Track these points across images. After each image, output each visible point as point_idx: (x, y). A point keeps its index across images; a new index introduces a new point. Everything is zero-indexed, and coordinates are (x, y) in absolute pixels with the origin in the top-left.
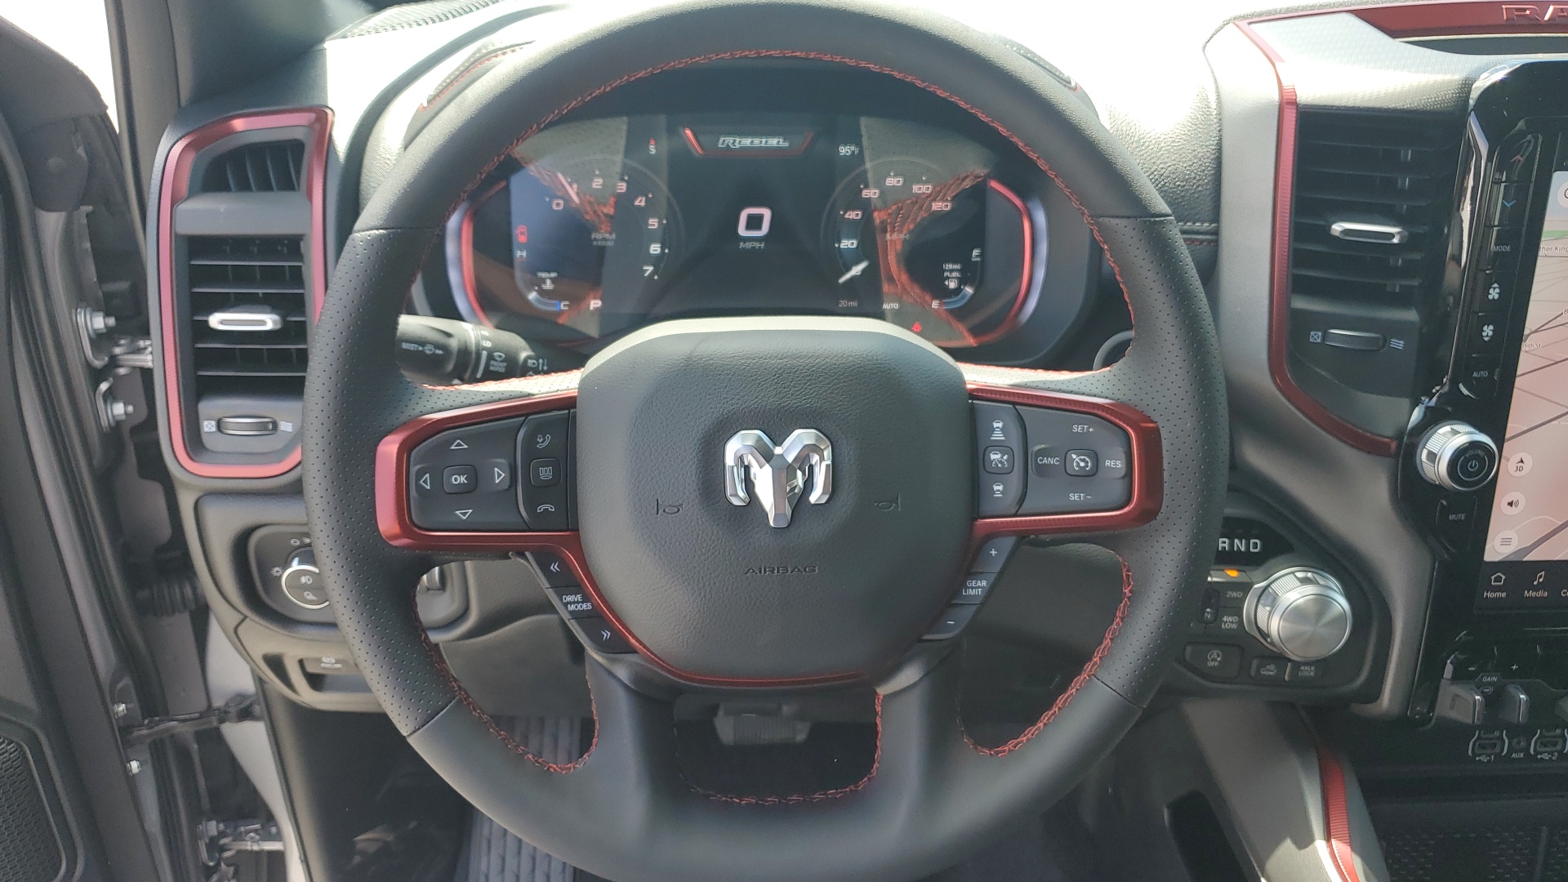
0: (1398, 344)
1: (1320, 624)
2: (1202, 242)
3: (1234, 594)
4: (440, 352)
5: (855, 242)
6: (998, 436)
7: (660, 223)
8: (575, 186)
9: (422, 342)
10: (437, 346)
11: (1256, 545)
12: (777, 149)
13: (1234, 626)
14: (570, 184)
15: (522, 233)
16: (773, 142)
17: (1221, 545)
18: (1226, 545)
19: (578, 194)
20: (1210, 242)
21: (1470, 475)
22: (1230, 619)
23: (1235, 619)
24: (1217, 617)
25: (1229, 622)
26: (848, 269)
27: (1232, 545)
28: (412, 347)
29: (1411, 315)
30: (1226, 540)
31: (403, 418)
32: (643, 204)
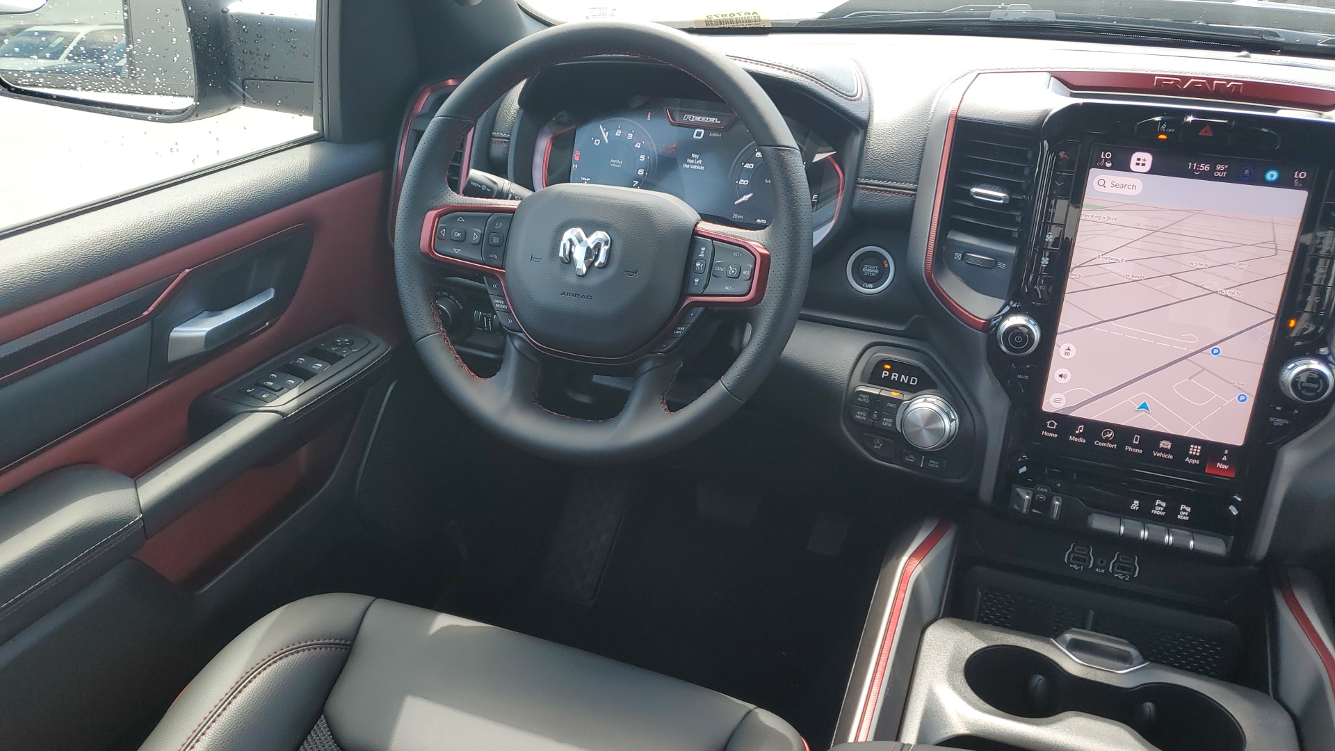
0: (1002, 265)
1: (928, 427)
2: (908, 194)
3: (891, 405)
4: (489, 190)
5: (748, 181)
6: (702, 255)
7: (646, 158)
8: (607, 133)
9: (481, 184)
10: (488, 187)
11: (914, 381)
12: (714, 124)
13: (890, 425)
14: (605, 132)
15: (577, 155)
16: (712, 120)
17: (893, 377)
18: (896, 378)
19: (608, 138)
20: (912, 195)
21: (1018, 345)
22: (888, 420)
23: (891, 421)
24: (880, 417)
25: (887, 422)
26: (741, 197)
27: (899, 378)
28: (476, 185)
29: (1012, 250)
30: (897, 375)
31: (441, 204)
32: (639, 147)
